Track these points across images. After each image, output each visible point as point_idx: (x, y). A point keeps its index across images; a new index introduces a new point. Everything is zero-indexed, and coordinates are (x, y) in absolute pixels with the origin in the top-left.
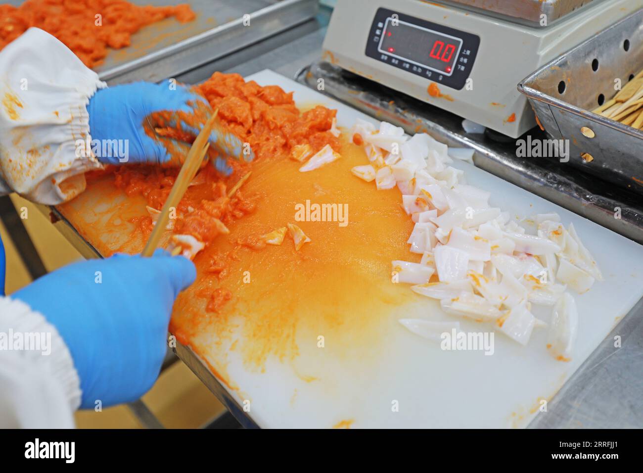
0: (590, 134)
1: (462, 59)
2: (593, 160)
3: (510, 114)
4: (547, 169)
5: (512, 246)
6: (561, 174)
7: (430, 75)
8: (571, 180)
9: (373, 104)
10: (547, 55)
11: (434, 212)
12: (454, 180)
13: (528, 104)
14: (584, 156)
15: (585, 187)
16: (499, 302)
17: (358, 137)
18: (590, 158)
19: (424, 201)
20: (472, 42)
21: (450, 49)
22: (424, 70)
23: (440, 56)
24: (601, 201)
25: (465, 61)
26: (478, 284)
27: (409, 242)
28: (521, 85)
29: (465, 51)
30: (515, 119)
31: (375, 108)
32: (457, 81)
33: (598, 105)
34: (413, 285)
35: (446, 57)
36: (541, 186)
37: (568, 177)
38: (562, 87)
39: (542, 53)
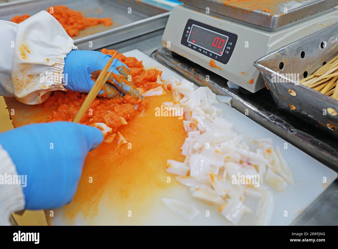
0: (294, 94)
1: (227, 47)
2: (295, 109)
3: (251, 79)
4: (270, 111)
5: (239, 158)
6: (278, 115)
7: (211, 56)
8: (284, 119)
9: (184, 70)
10: (273, 47)
11: (199, 132)
12: (215, 114)
13: (260, 74)
14: (291, 106)
15: (291, 124)
16: (224, 194)
17: (169, 86)
18: (294, 108)
19: (194, 125)
20: (233, 38)
21: (222, 42)
22: (209, 52)
23: (217, 45)
24: (299, 133)
25: (229, 48)
26: (213, 181)
27: (181, 148)
28: (255, 63)
29: (229, 43)
30: (253, 82)
31: (185, 71)
32: (225, 59)
33: (304, 77)
34: (177, 176)
35: (220, 46)
36: (266, 121)
37: (281, 117)
38: (282, 66)
39: (270, 46)
